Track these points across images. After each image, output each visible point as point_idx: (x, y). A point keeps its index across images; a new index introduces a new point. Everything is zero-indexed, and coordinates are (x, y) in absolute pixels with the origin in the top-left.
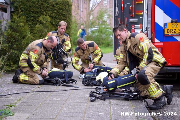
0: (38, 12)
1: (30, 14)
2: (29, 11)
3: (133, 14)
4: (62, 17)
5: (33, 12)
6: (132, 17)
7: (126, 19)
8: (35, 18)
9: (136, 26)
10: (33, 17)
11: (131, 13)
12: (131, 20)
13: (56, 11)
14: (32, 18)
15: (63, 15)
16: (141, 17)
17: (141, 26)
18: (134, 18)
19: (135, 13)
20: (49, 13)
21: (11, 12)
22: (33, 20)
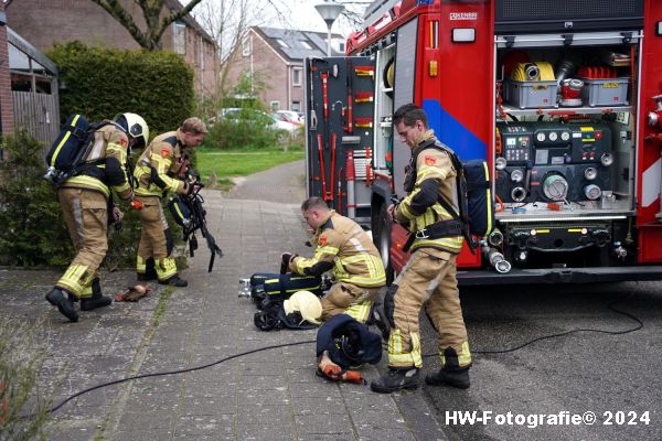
0: (119, 91)
1: (102, 95)
2: (101, 89)
3: (350, 125)
4: (173, 101)
5: (109, 91)
6: (348, 133)
7: (335, 137)
8: (114, 105)
9: (357, 152)
10: (109, 101)
11: (346, 124)
12: (346, 139)
13: (158, 90)
14: (108, 104)
15: (174, 97)
16: (367, 133)
17: (368, 153)
18: (352, 134)
19: (353, 125)
20: (144, 93)
21: (60, 91)
22: (108, 108)
